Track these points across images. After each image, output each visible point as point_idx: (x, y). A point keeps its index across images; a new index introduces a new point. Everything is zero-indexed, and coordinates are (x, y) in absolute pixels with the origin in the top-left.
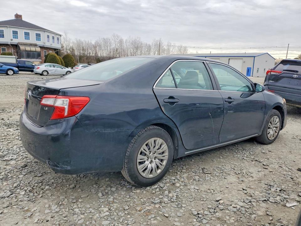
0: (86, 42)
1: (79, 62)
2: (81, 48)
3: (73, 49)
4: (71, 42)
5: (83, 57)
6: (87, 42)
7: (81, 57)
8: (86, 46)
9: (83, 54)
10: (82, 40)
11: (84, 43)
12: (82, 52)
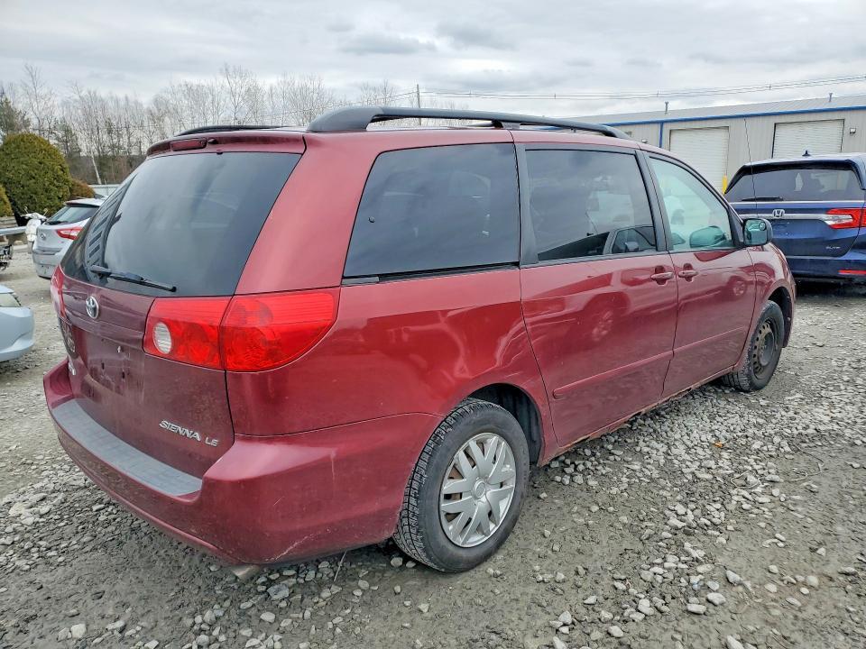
0: (117, 101)
1: (99, 181)
2: (102, 125)
3: (67, 131)
4: (58, 101)
5: (114, 158)
6: (122, 103)
7: (103, 161)
8: (120, 117)
9: (113, 147)
10: (103, 93)
11: (111, 104)
12: (105, 137)
